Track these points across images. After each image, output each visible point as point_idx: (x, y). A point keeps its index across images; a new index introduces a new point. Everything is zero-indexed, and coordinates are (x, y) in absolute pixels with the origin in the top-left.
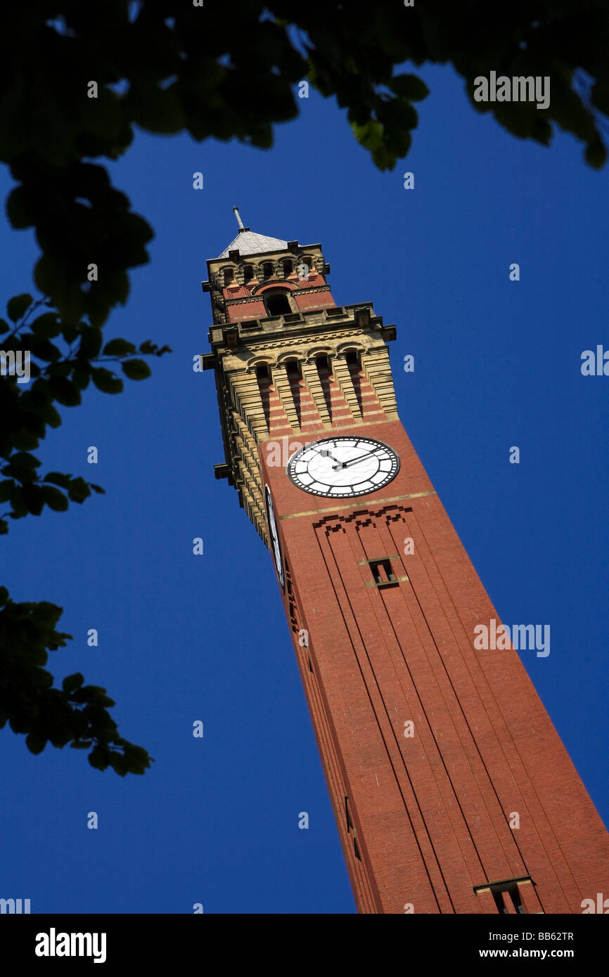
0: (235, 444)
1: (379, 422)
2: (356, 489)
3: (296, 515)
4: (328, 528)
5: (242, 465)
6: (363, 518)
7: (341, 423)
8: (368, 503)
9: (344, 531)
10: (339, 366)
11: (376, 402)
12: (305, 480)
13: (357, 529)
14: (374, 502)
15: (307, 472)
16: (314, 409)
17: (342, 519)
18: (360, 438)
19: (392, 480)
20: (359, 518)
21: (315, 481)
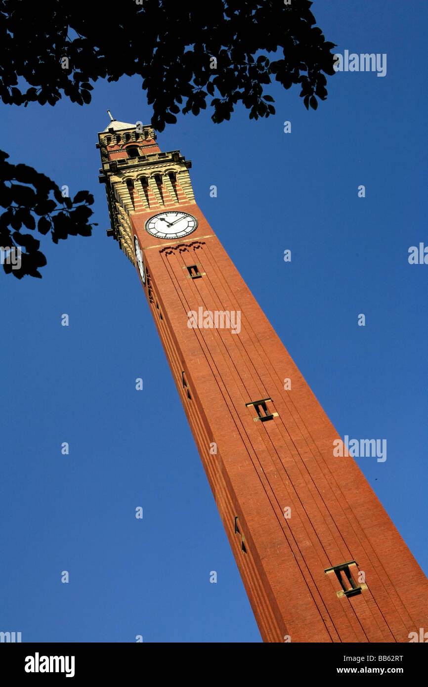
0: (117, 219)
1: (187, 205)
2: (178, 235)
3: (151, 247)
4: (167, 253)
5: (121, 228)
6: (183, 248)
7: (168, 205)
8: (184, 241)
9: (174, 254)
10: (166, 179)
11: (185, 196)
12: (154, 231)
13: (180, 253)
14: (187, 240)
15: (154, 228)
16: (155, 199)
17: (173, 248)
18: (178, 212)
19: (195, 230)
20: (180, 248)
21: (159, 232)
